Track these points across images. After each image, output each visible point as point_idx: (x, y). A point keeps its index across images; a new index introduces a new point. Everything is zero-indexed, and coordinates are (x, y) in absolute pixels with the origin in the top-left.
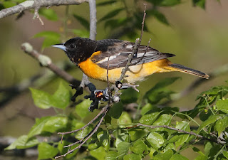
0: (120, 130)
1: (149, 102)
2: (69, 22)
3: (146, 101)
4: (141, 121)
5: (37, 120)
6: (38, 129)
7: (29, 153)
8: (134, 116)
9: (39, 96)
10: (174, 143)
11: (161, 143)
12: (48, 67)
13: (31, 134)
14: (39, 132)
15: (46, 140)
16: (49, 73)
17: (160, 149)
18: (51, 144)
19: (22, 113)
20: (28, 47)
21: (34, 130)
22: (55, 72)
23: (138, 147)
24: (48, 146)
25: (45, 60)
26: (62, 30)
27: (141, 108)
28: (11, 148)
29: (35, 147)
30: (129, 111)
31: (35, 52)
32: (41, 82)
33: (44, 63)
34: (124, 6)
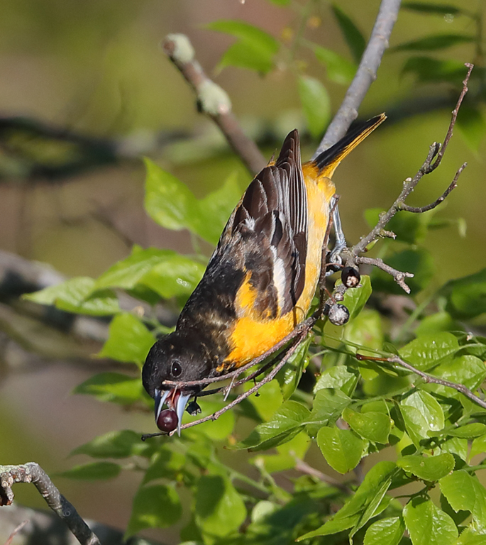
0: (343, 356)
1: (450, 308)
2: (314, 22)
3: (442, 303)
4: (406, 352)
5: (137, 249)
6: (128, 275)
7: (85, 327)
8: (397, 332)
9: (163, 189)
10: (470, 441)
11: (435, 428)
12: (217, 119)
13: (107, 281)
14: (130, 284)
15: (141, 310)
16: (215, 137)
17: (426, 444)
18: (150, 327)
19: (105, 218)
20: (184, 48)
21: (120, 272)
22: (228, 138)
23: (369, 417)
24: (139, 330)
25: (216, 98)
26: (288, 34)
27: (420, 318)
28: (41, 298)
29: (106, 319)
30: (386, 313)
31: (197, 69)
32: (183, 152)
33: (208, 105)
34: (471, 30)
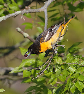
0: (57, 65)
1: (70, 52)
2: (36, 19)
3: (68, 52)
4: (66, 61)
5: (23, 60)
8: (63, 59)
9: (23, 51)
10: (80, 70)
11: (74, 71)
12: (27, 38)
13: (20, 67)
14: (24, 66)
15: (26, 69)
16: (28, 40)
17: (74, 73)
18: (29, 71)
19: (17, 58)
20: (19, 29)
21: (22, 65)
22: (30, 40)
23: (65, 72)
24: (27, 72)
25: (26, 35)
26: (33, 22)
27: (66, 55)
28: (12, 72)
29: (22, 72)
30: (61, 56)
31: (22, 32)
32: (24, 44)
33: (25, 36)
34: (59, 12)
